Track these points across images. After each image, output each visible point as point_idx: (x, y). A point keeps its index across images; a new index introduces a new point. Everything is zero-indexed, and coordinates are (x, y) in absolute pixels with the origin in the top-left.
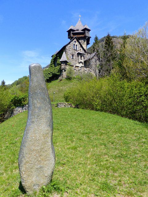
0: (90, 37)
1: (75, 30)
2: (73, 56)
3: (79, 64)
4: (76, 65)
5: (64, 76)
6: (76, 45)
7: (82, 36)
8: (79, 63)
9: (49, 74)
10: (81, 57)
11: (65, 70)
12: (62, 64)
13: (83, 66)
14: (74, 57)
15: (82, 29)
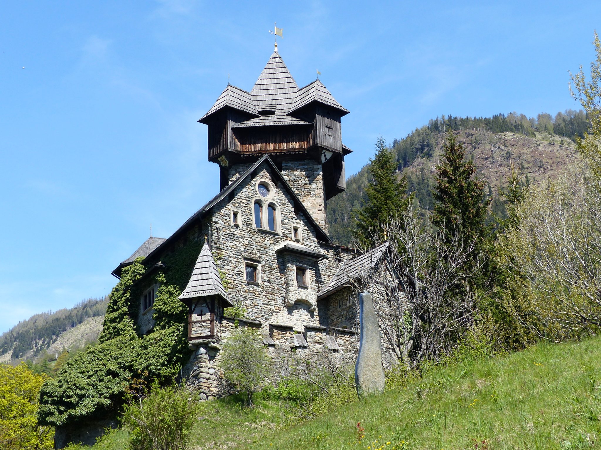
0: (346, 152)
1: (254, 110)
2: (252, 267)
3: (290, 312)
4: (276, 320)
5: (205, 384)
6: (272, 207)
7: (296, 145)
8: (291, 308)
9: (113, 374)
10: (301, 272)
11: (212, 352)
12: (195, 317)
13: (315, 323)
14: (260, 275)
15: (292, 107)
